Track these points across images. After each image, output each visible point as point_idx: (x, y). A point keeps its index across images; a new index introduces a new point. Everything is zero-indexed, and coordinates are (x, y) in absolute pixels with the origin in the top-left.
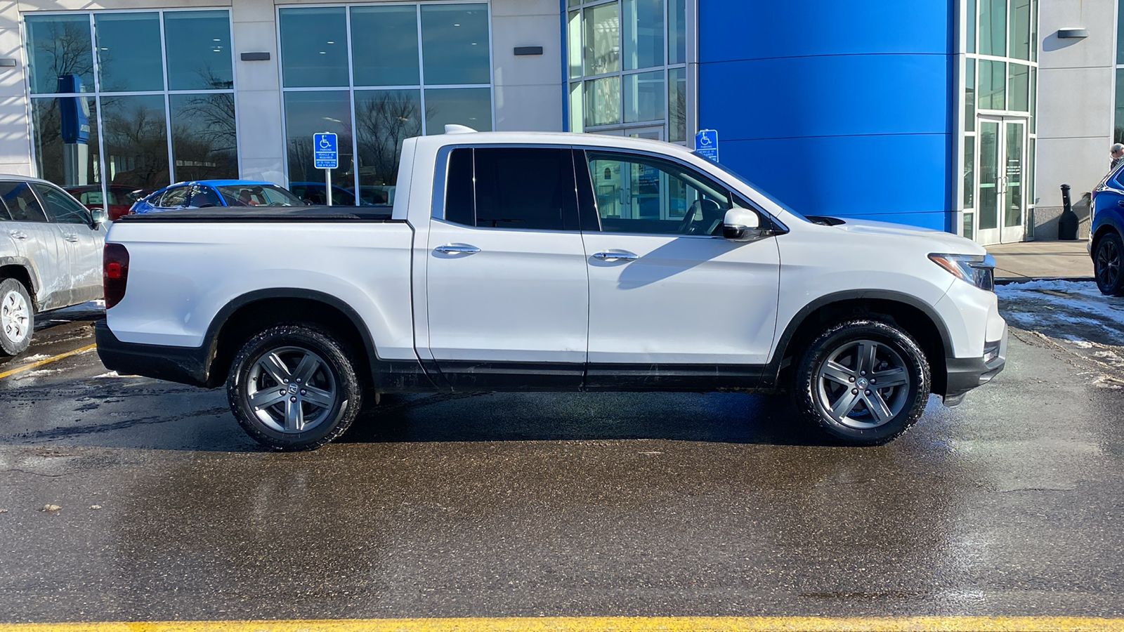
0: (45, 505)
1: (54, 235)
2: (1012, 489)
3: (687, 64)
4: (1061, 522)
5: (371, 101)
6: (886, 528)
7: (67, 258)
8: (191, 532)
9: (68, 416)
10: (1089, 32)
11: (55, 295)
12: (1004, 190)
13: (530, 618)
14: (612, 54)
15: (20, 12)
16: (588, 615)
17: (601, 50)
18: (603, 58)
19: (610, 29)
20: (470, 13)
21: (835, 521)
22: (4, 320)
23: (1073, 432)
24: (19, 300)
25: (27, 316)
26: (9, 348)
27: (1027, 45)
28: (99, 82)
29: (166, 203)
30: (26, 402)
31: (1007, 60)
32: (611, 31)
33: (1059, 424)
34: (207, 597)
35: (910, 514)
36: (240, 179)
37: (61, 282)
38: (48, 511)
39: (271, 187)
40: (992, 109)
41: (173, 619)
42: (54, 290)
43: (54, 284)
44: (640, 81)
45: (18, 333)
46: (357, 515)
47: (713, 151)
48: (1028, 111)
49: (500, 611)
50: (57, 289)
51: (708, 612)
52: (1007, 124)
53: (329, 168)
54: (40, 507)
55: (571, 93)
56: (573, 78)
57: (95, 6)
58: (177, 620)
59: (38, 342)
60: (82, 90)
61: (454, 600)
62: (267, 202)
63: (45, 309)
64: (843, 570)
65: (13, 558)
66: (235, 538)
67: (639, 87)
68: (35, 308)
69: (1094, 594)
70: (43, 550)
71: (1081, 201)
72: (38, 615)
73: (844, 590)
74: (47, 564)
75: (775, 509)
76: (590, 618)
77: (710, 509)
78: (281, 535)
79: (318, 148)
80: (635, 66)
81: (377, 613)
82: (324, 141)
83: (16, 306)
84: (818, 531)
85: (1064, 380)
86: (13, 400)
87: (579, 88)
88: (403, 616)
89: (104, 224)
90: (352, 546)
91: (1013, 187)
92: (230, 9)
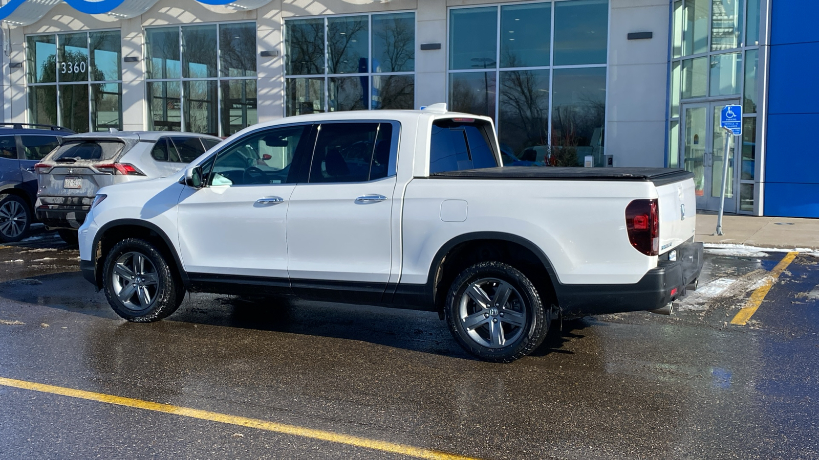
3: (760, 46)
15: (282, 18)
28: (328, 67)
47: (737, 124)
55: (673, 71)
56: (675, 57)
57: (329, 12)
87: (680, 66)
92: (416, 11)
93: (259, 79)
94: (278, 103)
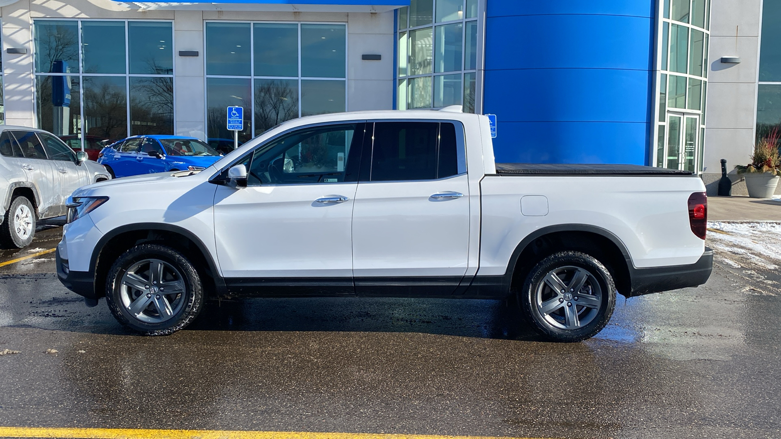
0: (47, 349)
1: (52, 168)
2: (690, 359)
3: (477, 70)
4: (722, 381)
5: (261, 86)
6: (608, 382)
7: (60, 184)
8: (146, 370)
9: (61, 290)
10: (741, 60)
11: (50, 208)
12: (683, 161)
13: (374, 434)
14: (426, 62)
15: (31, 17)
16: (413, 433)
17: (419, 59)
18: (420, 64)
19: (426, 45)
20: (332, 30)
21: (574, 376)
22: (16, 224)
23: (729, 323)
24: (27, 211)
25: (31, 222)
26: (18, 243)
27: (700, 67)
28: (82, 67)
29: (124, 149)
30: (32, 280)
31: (688, 76)
32: (426, 46)
33: (720, 317)
34: (159, 414)
35: (624, 374)
36: (175, 135)
37: (55, 200)
38: (49, 353)
39: (196, 141)
40: (676, 107)
41: (136, 428)
42: (50, 205)
43: (50, 201)
44: (445, 80)
45: (24, 233)
46: (257, 363)
48: (700, 110)
49: (354, 429)
50: (52, 205)
51: (492, 433)
52: (687, 118)
53: (237, 130)
54: (44, 350)
55: (399, 86)
56: (401, 76)
57: (83, 16)
58: (139, 429)
59: (37, 240)
60: (68, 71)
61: (324, 421)
62: (193, 151)
63: (43, 218)
64: (581, 409)
65: (28, 383)
66: (176, 375)
67: (444, 84)
68: (37, 217)
69: (744, 429)
70: (47, 379)
71: (734, 170)
72: (46, 422)
73: (581, 422)
74: (51, 388)
75: (535, 367)
76: (414, 435)
77: (492, 366)
78: (207, 374)
79: (230, 117)
80: (442, 70)
81: (273, 428)
82: (234, 112)
83: (24, 215)
84: (564, 382)
85: (723, 288)
86: (22, 278)
87: (405, 83)
88: (290, 430)
89: (85, 162)
90: (254, 383)
91: (689, 159)
92: (173, 21)
93: (5, 75)
94: (28, 98)
